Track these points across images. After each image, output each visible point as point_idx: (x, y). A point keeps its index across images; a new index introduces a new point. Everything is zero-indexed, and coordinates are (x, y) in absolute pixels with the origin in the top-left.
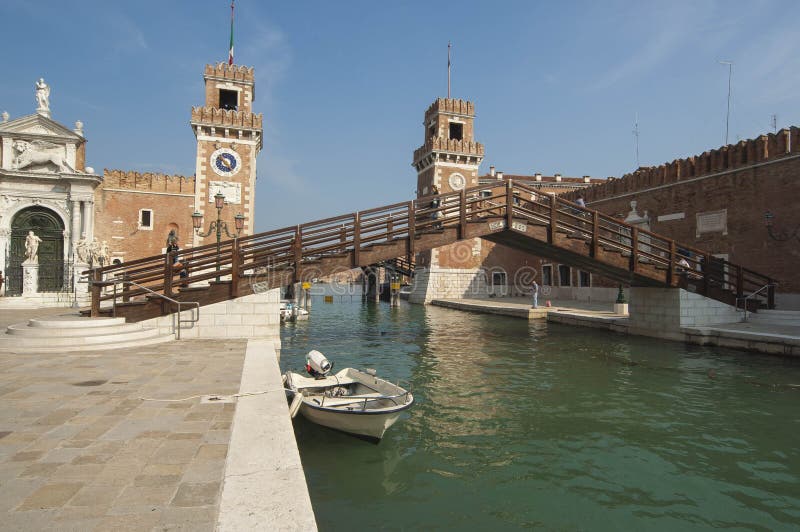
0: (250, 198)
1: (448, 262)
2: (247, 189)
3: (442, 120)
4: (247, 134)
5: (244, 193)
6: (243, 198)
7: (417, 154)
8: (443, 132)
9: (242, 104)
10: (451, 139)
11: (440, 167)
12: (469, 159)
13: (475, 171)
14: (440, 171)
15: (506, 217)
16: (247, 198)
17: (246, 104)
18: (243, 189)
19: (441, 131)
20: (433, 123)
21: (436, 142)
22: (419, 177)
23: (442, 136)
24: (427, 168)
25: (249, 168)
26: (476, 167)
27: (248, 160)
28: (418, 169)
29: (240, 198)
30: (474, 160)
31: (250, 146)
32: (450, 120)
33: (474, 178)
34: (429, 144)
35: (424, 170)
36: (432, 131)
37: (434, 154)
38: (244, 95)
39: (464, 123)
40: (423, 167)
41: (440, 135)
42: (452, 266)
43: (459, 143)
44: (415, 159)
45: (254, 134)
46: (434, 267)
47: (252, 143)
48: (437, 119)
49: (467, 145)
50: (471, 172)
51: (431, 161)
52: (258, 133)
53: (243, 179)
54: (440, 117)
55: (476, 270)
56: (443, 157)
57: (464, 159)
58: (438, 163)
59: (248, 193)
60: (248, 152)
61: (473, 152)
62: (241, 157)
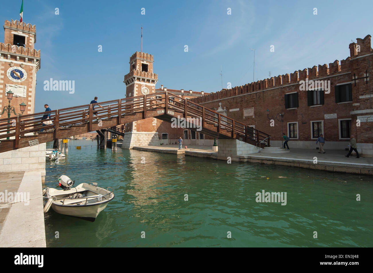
0: (33, 94)
1: (141, 129)
2: (30, 89)
3: (138, 62)
4: (30, 60)
5: (28, 91)
6: (27, 94)
7: (126, 77)
8: (139, 68)
9: (28, 44)
10: (143, 71)
11: (137, 84)
12: (151, 81)
13: (154, 86)
14: (137, 86)
15: (165, 108)
16: (30, 94)
17: (30, 44)
18: (28, 90)
19: (137, 67)
20: (134, 63)
21: (135, 72)
22: (127, 88)
23: (138, 70)
24: (131, 84)
25: (32, 78)
26: (154, 85)
27: (31, 74)
28: (127, 84)
29: (25, 94)
30: (153, 81)
31: (32, 66)
32: (142, 62)
33: (153, 90)
34: (132, 73)
35: (130, 85)
36: (134, 67)
37: (134, 78)
38: (29, 39)
39: (149, 64)
40: (129, 83)
41: (137, 69)
42: (143, 131)
43: (146, 73)
44: (125, 79)
45: (35, 60)
46: (134, 131)
47: (34, 65)
48: (136, 61)
49: (150, 74)
50: (152, 87)
51: (133, 81)
52: (37, 60)
53: (28, 84)
54: (137, 60)
55: (154, 132)
56: (139, 79)
57: (148, 81)
58: (136, 82)
59: (31, 92)
60: (31, 70)
61: (153, 78)
62: (27, 72)
